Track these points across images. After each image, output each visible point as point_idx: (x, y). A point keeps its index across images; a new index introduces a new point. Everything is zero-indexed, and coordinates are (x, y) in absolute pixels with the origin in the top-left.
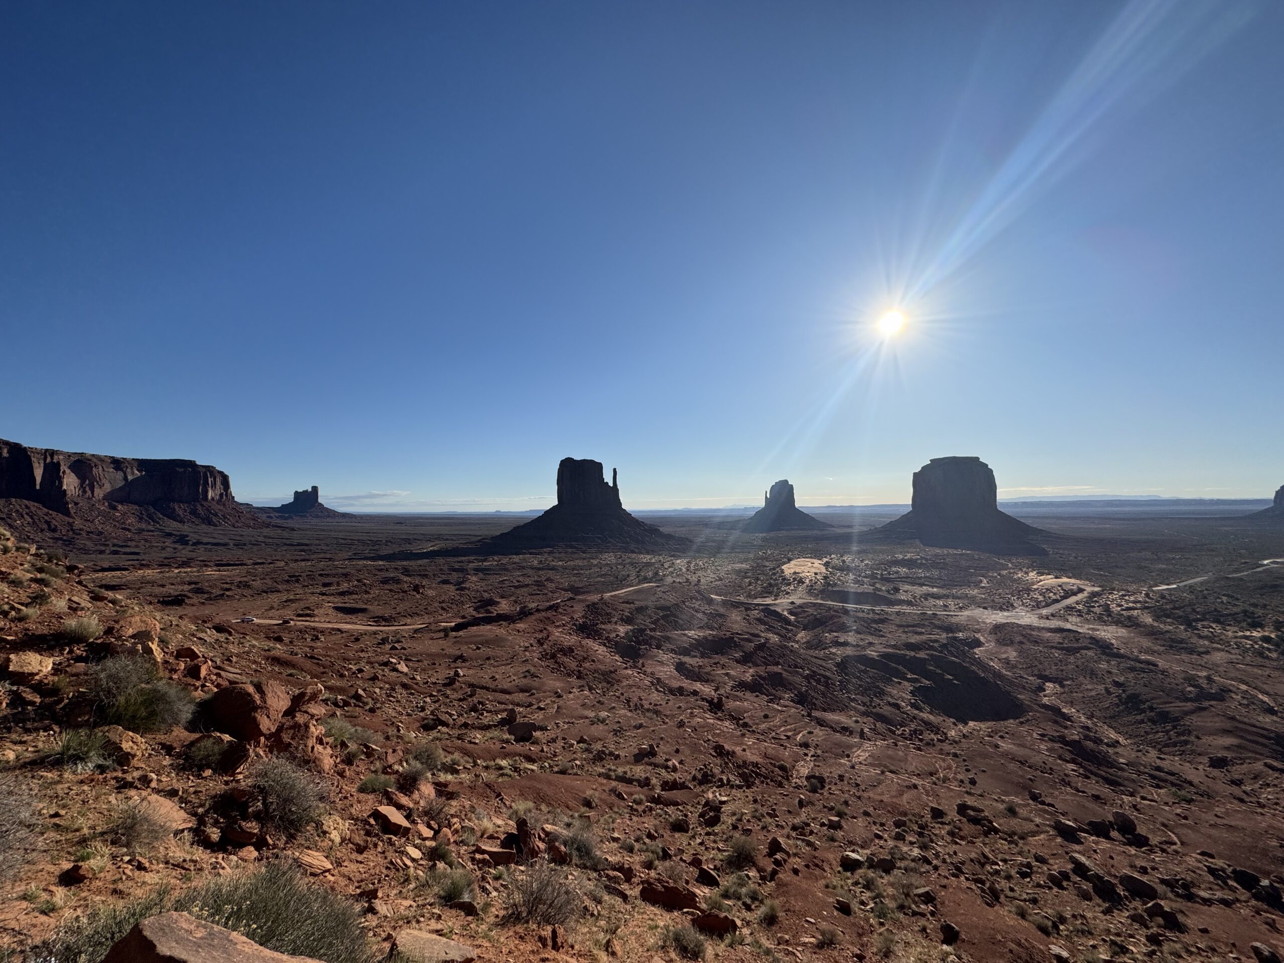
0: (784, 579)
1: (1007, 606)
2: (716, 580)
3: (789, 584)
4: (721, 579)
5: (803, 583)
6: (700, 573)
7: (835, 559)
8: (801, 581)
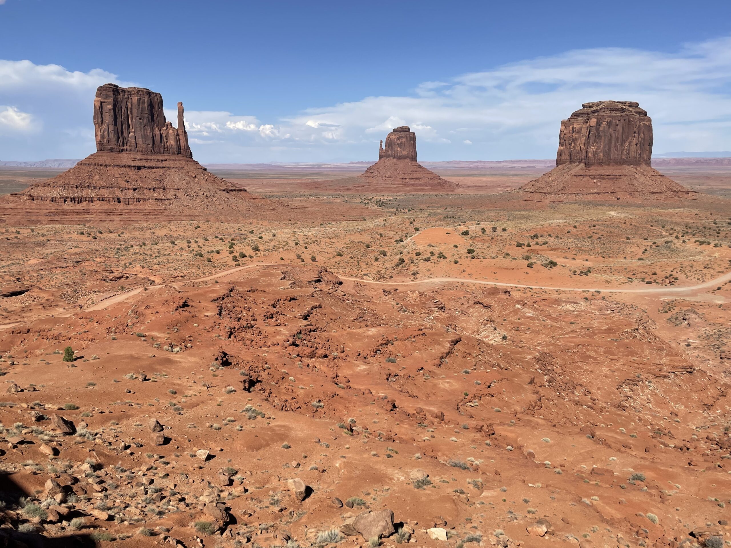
0: (418, 254)
1: (672, 280)
2: (334, 257)
3: (427, 260)
4: (340, 255)
5: (445, 258)
6: (313, 248)
7: (474, 228)
8: (441, 256)
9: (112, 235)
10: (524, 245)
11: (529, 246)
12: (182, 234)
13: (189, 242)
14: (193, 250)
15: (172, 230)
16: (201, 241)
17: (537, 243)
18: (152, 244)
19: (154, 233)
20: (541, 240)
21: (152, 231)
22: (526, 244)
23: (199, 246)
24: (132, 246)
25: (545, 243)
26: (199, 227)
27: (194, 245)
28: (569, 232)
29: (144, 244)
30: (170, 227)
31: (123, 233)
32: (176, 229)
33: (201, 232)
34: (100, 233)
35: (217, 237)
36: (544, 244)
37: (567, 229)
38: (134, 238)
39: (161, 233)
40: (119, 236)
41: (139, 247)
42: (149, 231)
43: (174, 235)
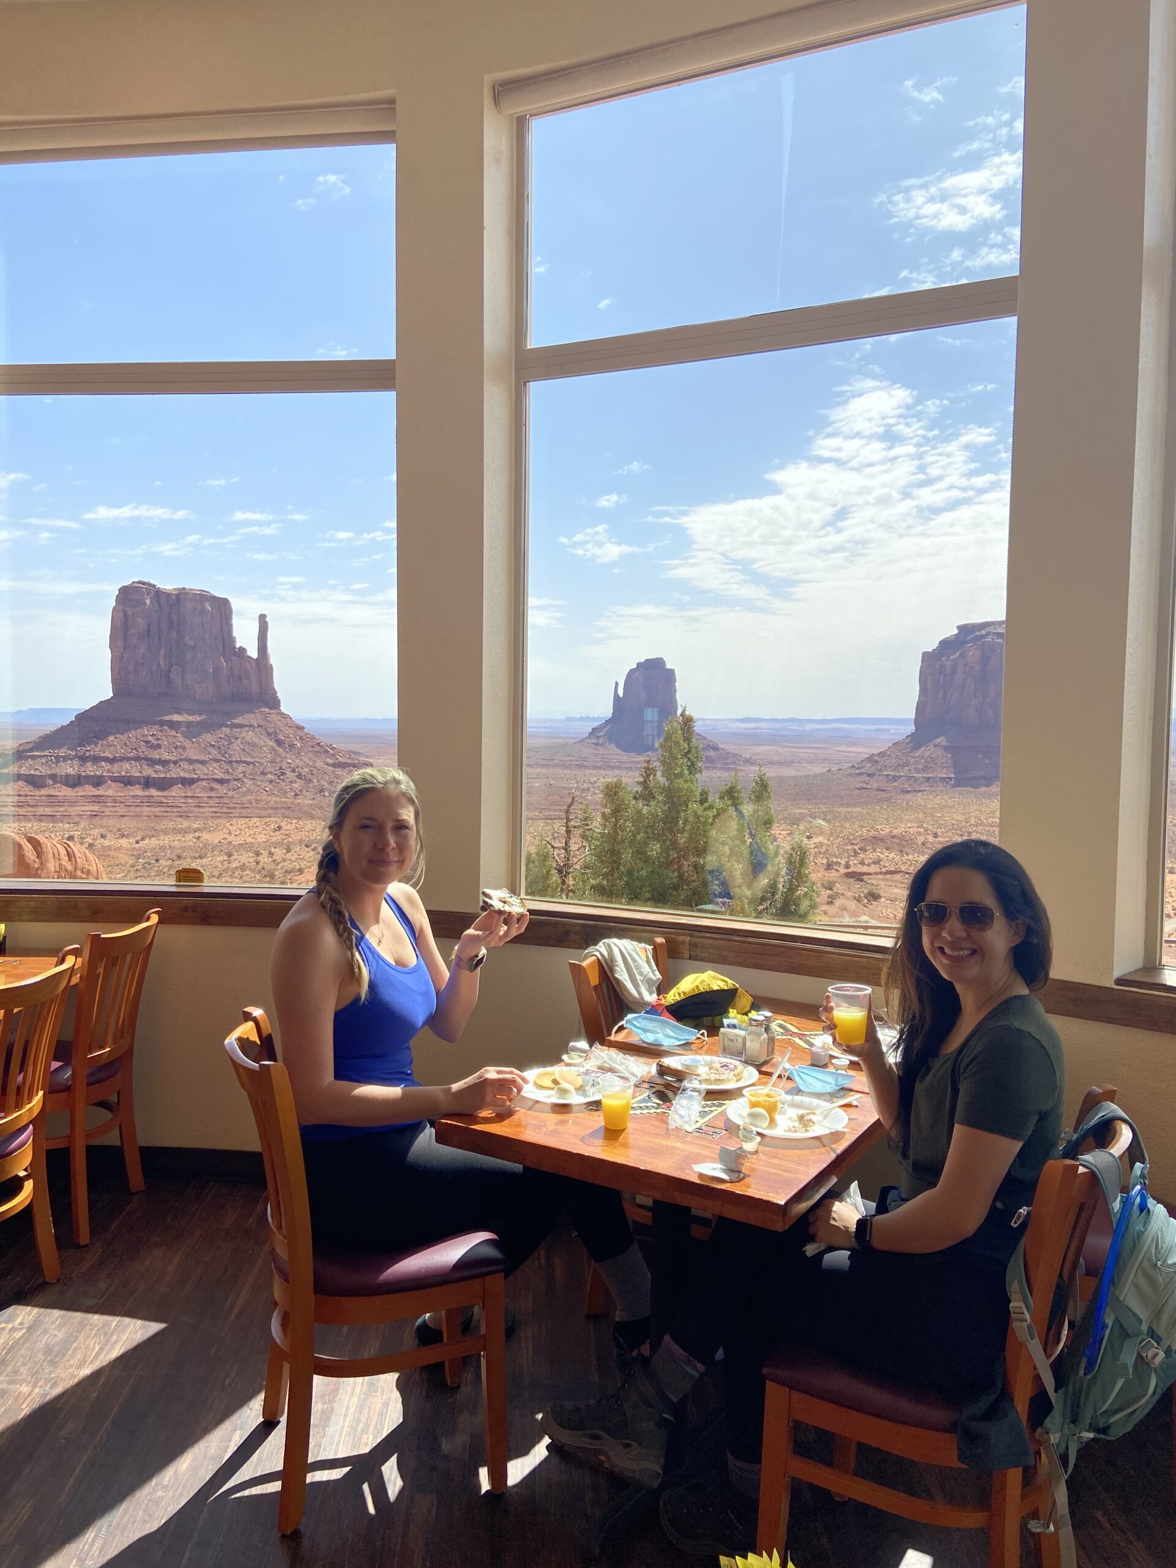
9: (124, 842)
10: (838, 863)
11: (847, 866)
12: (249, 840)
13: (258, 854)
14: (263, 868)
15: (234, 833)
16: (279, 853)
17: (862, 863)
18: (195, 858)
19: (199, 838)
20: (870, 856)
21: (197, 834)
22: (843, 862)
23: (274, 861)
24: (157, 861)
25: (877, 862)
26: (280, 828)
27: (264, 859)
28: (923, 844)
29: (179, 857)
30: (231, 828)
31: (143, 839)
32: (239, 832)
33: (284, 837)
34: (103, 836)
35: (307, 846)
36: (875, 863)
37: (921, 839)
38: (163, 848)
39: (213, 838)
40: (137, 842)
41: (169, 862)
42: (191, 835)
43: (237, 841)
